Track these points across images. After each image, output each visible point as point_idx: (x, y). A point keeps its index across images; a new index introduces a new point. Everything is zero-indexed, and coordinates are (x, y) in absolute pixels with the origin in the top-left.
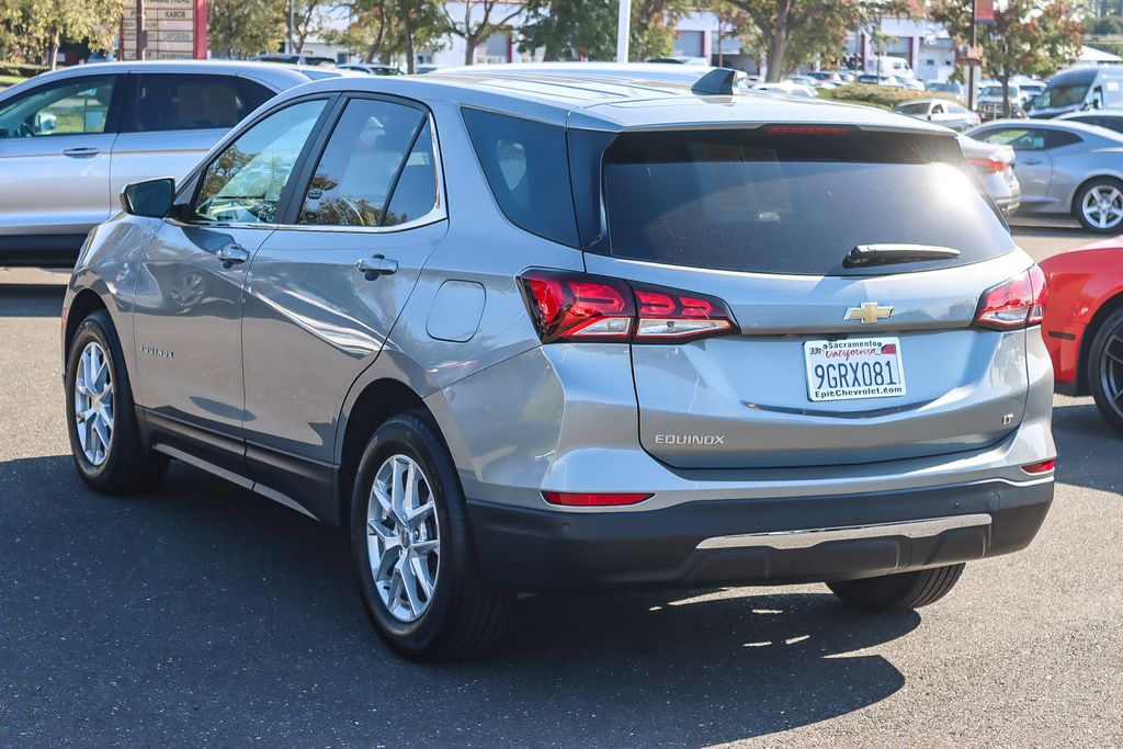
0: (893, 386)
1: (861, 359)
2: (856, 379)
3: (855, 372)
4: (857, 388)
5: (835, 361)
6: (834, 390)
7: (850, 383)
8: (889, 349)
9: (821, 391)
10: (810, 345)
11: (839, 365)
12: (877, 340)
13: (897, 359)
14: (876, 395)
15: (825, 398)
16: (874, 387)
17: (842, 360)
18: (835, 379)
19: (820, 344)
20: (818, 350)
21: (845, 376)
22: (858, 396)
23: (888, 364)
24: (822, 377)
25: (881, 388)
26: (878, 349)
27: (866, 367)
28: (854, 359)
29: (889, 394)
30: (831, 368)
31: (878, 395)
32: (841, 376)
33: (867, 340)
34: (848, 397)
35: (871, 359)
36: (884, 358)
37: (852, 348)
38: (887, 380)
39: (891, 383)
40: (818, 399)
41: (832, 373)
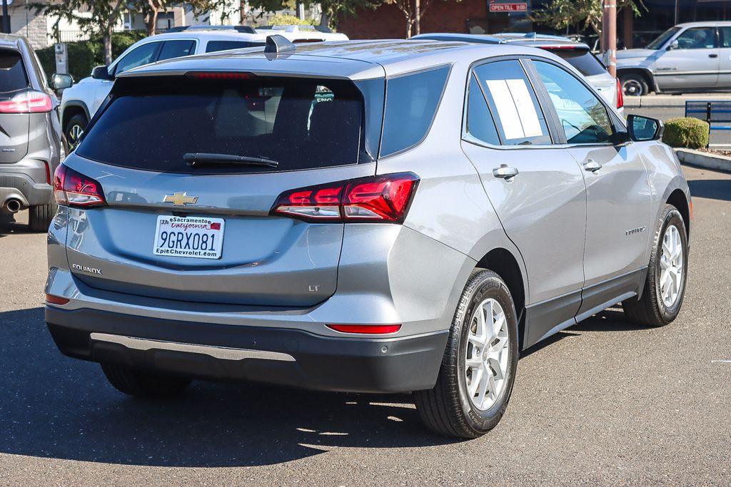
0: (211, 252)
1: (194, 231)
2: (188, 243)
3: (188, 239)
4: (187, 250)
5: (176, 230)
6: (170, 249)
7: (183, 246)
8: (215, 226)
9: (161, 249)
10: (161, 218)
11: (179, 233)
12: (208, 219)
13: (219, 234)
14: (198, 256)
15: (162, 254)
16: (199, 250)
17: (181, 230)
18: (173, 242)
19: (168, 218)
20: (167, 222)
21: (180, 241)
22: (185, 255)
23: (213, 236)
24: (165, 240)
25: (203, 252)
26: (209, 227)
27: (197, 236)
28: (189, 231)
29: (207, 257)
30: (173, 235)
31: (201, 256)
32: (178, 241)
33: (202, 218)
34: (178, 255)
35: (202, 231)
36: (211, 232)
37: (189, 223)
38: (209, 247)
39: (212, 249)
40: (157, 254)
41: (174, 238)
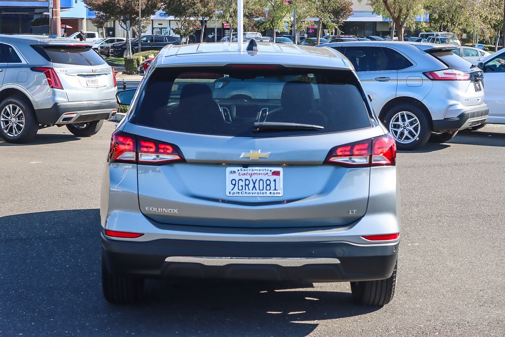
0: (276, 192)
1: (259, 177)
2: (254, 187)
3: (254, 183)
4: (254, 191)
5: (243, 178)
6: (240, 192)
7: (251, 188)
8: (276, 173)
9: (232, 191)
10: (229, 169)
11: (246, 180)
12: (270, 169)
13: (280, 179)
14: (265, 195)
15: (234, 195)
16: (265, 191)
17: (248, 177)
18: (242, 186)
19: (235, 169)
20: (234, 172)
21: (248, 185)
22: (254, 195)
23: (275, 180)
24: (235, 185)
25: (268, 192)
26: (270, 174)
27: (261, 182)
28: (254, 178)
29: (272, 195)
30: (240, 181)
31: (267, 195)
32: (246, 185)
33: (264, 168)
34: (248, 195)
35: (265, 178)
36: (273, 178)
37: (254, 172)
38: (273, 187)
39: (275, 190)
40: (230, 195)
41: (241, 183)
